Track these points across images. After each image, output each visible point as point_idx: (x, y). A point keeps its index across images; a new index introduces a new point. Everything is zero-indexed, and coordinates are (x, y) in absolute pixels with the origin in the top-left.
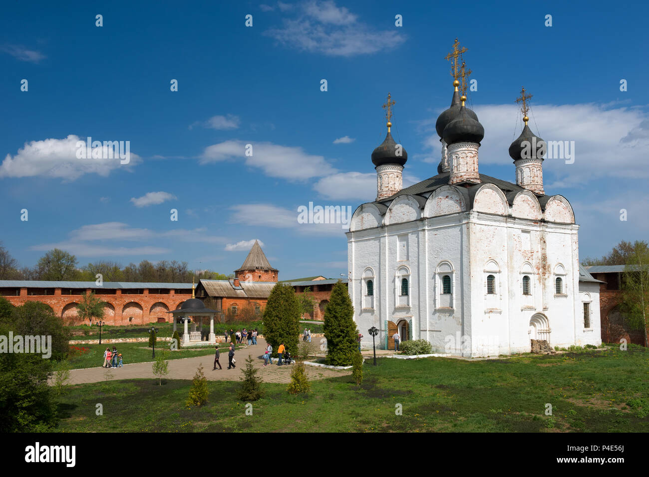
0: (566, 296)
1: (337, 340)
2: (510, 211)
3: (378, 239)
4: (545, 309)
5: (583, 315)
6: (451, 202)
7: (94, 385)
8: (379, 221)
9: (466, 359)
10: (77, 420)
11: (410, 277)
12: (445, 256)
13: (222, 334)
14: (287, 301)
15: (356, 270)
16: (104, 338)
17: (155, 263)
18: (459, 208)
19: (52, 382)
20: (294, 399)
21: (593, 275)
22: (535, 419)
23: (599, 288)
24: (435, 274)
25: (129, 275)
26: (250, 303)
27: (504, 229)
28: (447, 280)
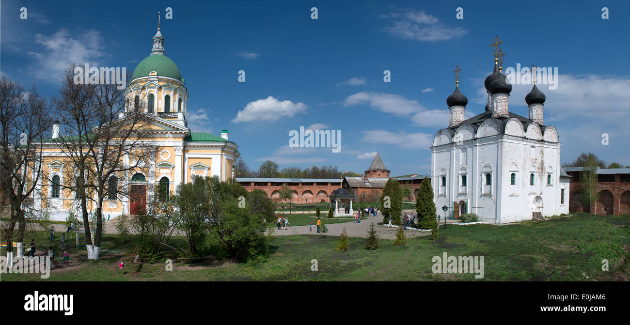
0: (552, 186)
1: (424, 213)
2: (525, 135)
3: (450, 151)
4: (541, 193)
5: (561, 196)
6: (492, 129)
7: (287, 236)
8: (450, 140)
9: (498, 225)
10: (278, 255)
11: (468, 174)
12: (488, 162)
13: (357, 210)
14: (395, 189)
15: (436, 170)
16: (293, 211)
17: (320, 167)
18: (497, 132)
19: (266, 234)
20: (398, 249)
21: (567, 172)
22: (531, 258)
23: (569, 180)
24: (482, 172)
25: (306, 175)
26: (373, 191)
27: (522, 145)
28: (489, 176)
